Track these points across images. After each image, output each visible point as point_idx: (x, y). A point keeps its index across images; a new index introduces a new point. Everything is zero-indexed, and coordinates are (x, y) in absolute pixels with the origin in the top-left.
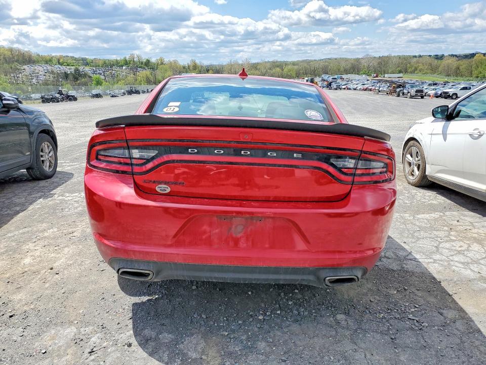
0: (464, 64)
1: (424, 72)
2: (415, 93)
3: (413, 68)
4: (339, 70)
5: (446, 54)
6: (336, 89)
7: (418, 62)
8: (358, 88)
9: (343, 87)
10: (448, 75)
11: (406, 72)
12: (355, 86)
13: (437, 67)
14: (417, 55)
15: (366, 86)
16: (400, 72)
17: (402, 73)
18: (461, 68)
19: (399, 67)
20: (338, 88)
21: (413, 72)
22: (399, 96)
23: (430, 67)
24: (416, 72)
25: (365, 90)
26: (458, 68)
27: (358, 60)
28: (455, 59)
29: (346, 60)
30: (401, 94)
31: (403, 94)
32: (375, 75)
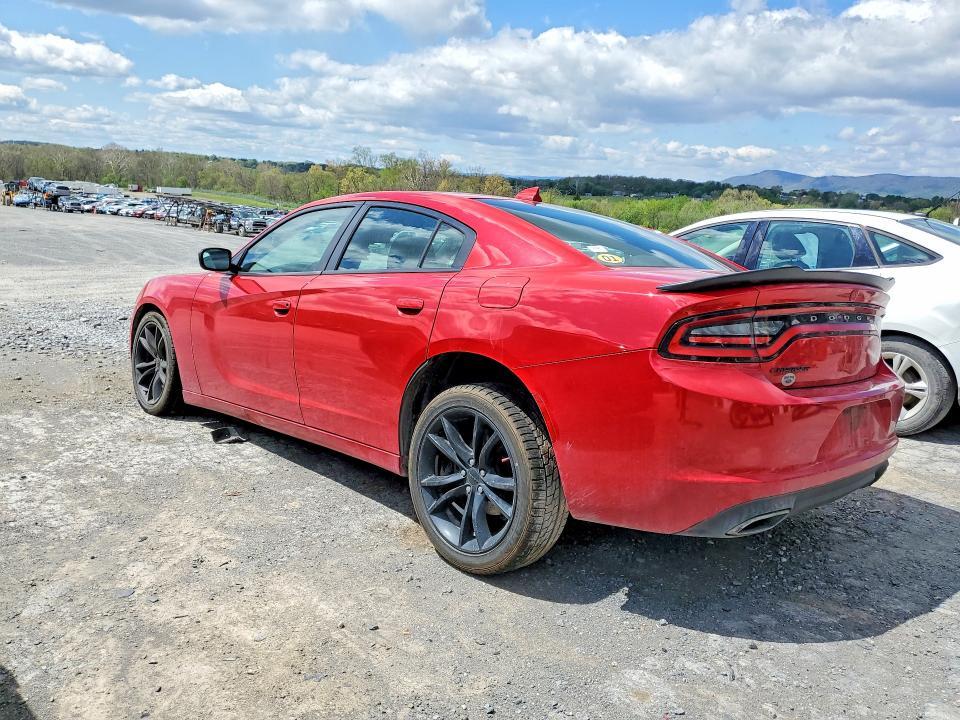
0: (296, 179)
1: (230, 189)
2: (252, 228)
3: (209, 180)
4: (52, 169)
5: (260, 160)
6: (71, 211)
7: (216, 169)
8: (123, 212)
9: (87, 207)
10: (272, 197)
11: (196, 185)
12: (115, 208)
13: (252, 182)
14: (209, 155)
15: (139, 209)
16: (185, 185)
17: (189, 186)
18: (292, 186)
19: (181, 174)
20: (75, 208)
21: (210, 187)
22: (221, 231)
23: (238, 180)
24: (216, 187)
25: (141, 216)
26: (287, 187)
27: (91, 152)
28: (278, 169)
29: (67, 150)
30: (226, 228)
31: (230, 227)
32: (135, 187)
